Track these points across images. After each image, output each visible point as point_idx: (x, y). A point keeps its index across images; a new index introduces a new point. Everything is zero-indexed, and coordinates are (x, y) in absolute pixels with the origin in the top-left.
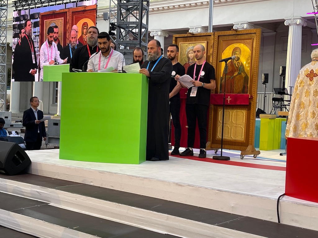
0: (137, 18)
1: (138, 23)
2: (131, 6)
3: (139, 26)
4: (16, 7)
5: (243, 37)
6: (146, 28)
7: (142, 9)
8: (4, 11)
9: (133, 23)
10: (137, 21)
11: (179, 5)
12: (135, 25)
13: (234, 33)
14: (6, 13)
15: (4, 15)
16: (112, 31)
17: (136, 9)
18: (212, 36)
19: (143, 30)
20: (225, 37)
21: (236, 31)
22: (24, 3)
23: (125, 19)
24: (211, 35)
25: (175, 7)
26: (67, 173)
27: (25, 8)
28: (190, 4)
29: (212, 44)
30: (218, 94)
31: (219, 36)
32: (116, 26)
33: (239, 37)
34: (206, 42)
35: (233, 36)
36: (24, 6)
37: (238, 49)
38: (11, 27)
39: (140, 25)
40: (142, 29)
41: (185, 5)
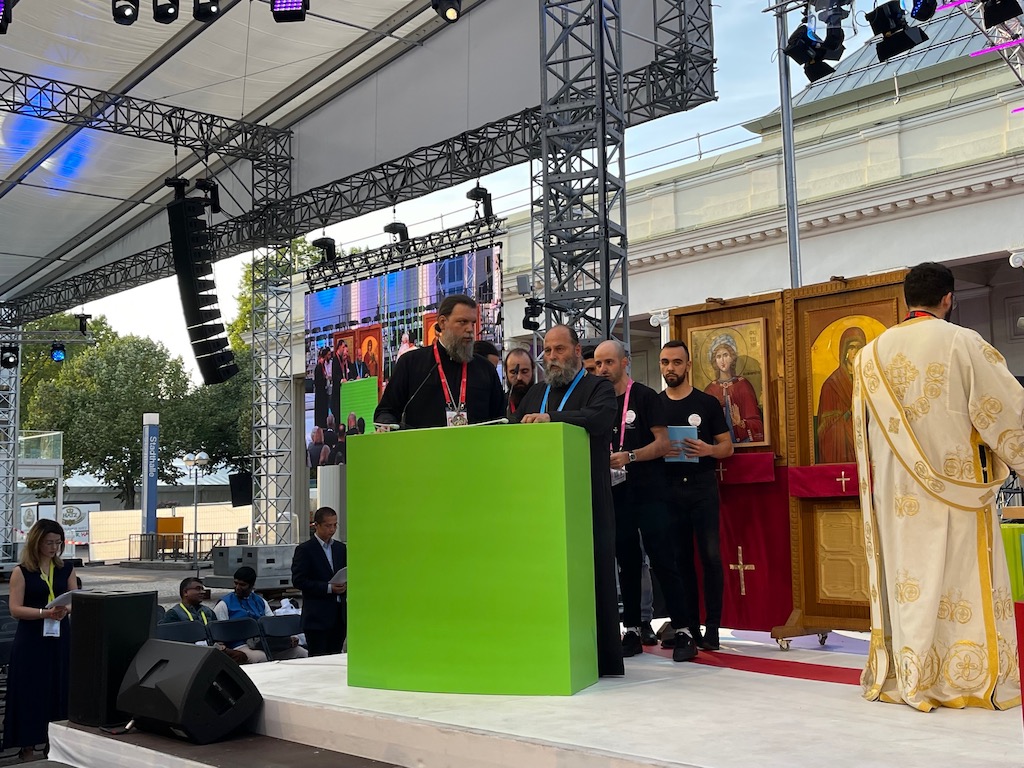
0: (596, 281)
1: (598, 293)
2: (580, 252)
3: (603, 299)
4: (312, 284)
5: (865, 297)
6: (622, 304)
7: (609, 253)
8: (283, 297)
9: (588, 293)
10: (598, 286)
11: (720, 242)
12: (593, 299)
13: (839, 287)
14: (288, 302)
15: (284, 306)
16: (531, 319)
17: (592, 259)
18: (778, 303)
19: (614, 310)
20: (815, 302)
21: (846, 283)
22: (328, 272)
23: (566, 286)
24: (774, 301)
25: (710, 246)
26: (353, 734)
27: (331, 283)
28: (748, 236)
29: (780, 324)
30: (812, 465)
31: (796, 301)
32: (541, 305)
33: (856, 298)
34: (761, 319)
35: (838, 298)
36: (330, 279)
37: (856, 332)
38: (299, 338)
39: (607, 299)
40: (611, 307)
41: (734, 239)
